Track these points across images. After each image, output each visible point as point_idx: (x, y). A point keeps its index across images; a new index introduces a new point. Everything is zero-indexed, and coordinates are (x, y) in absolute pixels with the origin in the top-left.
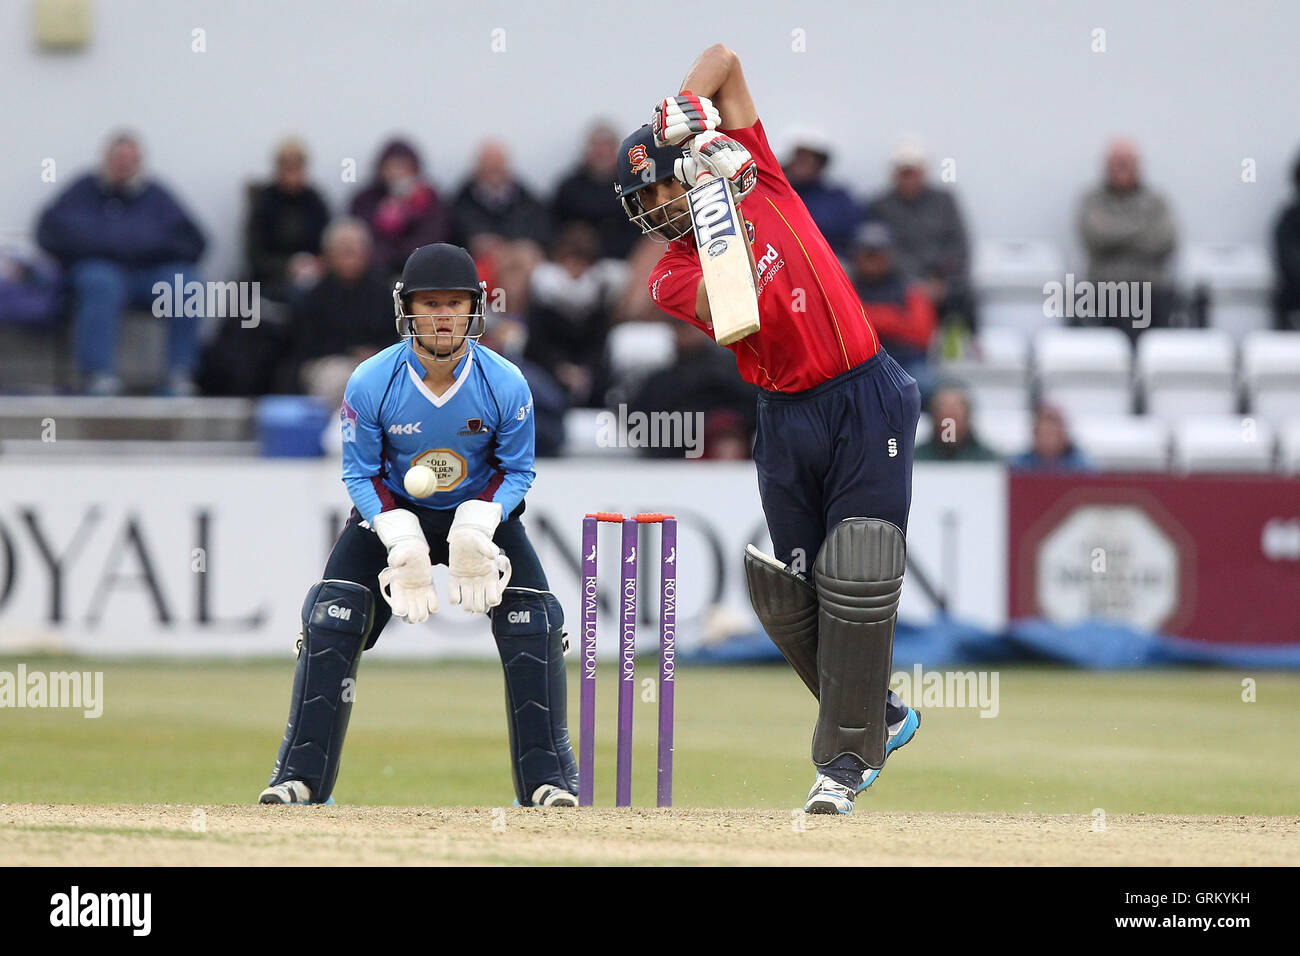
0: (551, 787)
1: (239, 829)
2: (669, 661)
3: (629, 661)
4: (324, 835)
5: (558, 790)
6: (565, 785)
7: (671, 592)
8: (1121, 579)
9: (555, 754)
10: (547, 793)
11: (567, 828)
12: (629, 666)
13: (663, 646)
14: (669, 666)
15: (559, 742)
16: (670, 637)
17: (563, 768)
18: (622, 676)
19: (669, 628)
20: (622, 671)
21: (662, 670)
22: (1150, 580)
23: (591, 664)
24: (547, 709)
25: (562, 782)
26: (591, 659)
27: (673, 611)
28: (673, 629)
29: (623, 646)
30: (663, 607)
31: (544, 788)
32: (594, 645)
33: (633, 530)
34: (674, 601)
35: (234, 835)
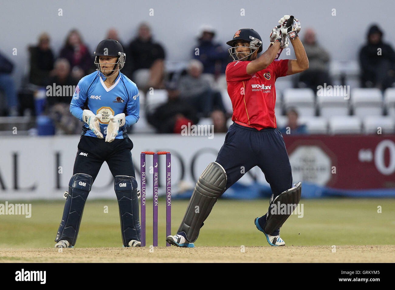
0: (135, 241)
1: (31, 256)
2: (169, 199)
3: (156, 199)
4: (59, 258)
5: (137, 241)
6: (139, 240)
7: (169, 177)
8: (313, 169)
9: (135, 230)
10: (134, 243)
11: (137, 254)
12: (156, 201)
13: (167, 194)
14: (169, 201)
15: (136, 226)
16: (169, 191)
17: (138, 234)
18: (154, 204)
19: (169, 189)
20: (154, 203)
21: (167, 202)
22: (322, 169)
23: (144, 201)
24: (132, 215)
25: (138, 238)
26: (144, 199)
27: (170, 183)
28: (170, 189)
29: (154, 194)
30: (167, 182)
31: (132, 241)
32: (145, 194)
33: (157, 157)
34: (170, 180)
35: (30, 258)
